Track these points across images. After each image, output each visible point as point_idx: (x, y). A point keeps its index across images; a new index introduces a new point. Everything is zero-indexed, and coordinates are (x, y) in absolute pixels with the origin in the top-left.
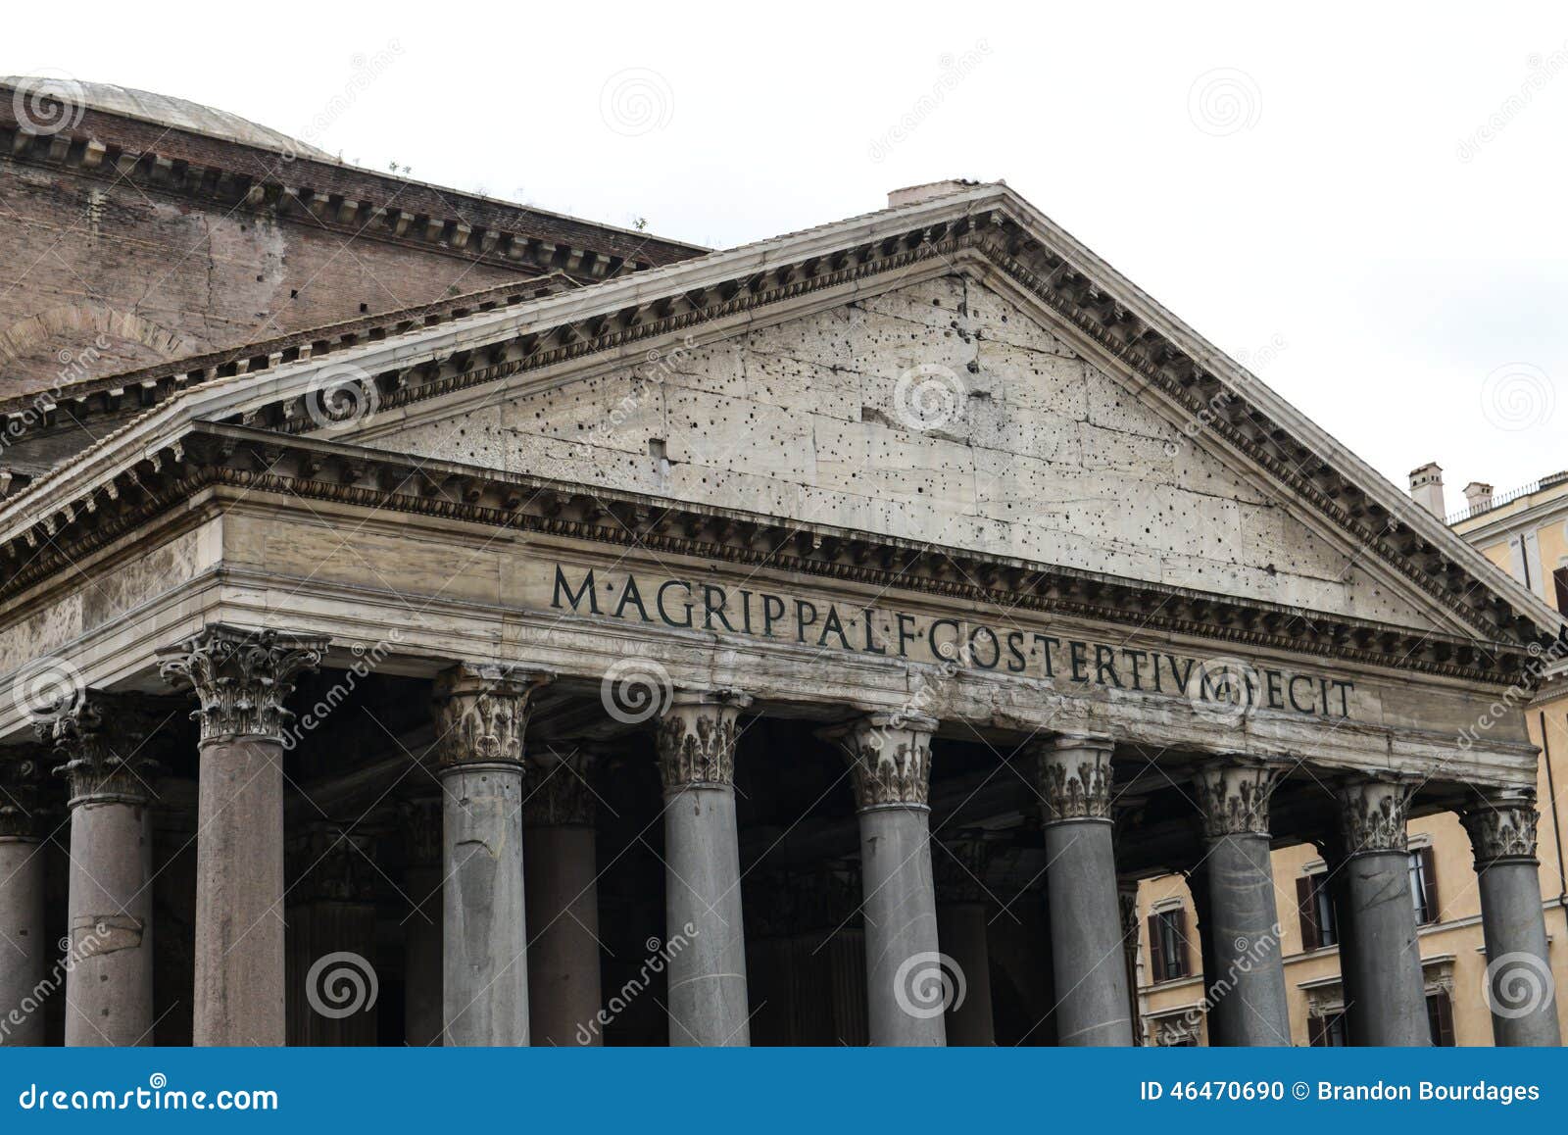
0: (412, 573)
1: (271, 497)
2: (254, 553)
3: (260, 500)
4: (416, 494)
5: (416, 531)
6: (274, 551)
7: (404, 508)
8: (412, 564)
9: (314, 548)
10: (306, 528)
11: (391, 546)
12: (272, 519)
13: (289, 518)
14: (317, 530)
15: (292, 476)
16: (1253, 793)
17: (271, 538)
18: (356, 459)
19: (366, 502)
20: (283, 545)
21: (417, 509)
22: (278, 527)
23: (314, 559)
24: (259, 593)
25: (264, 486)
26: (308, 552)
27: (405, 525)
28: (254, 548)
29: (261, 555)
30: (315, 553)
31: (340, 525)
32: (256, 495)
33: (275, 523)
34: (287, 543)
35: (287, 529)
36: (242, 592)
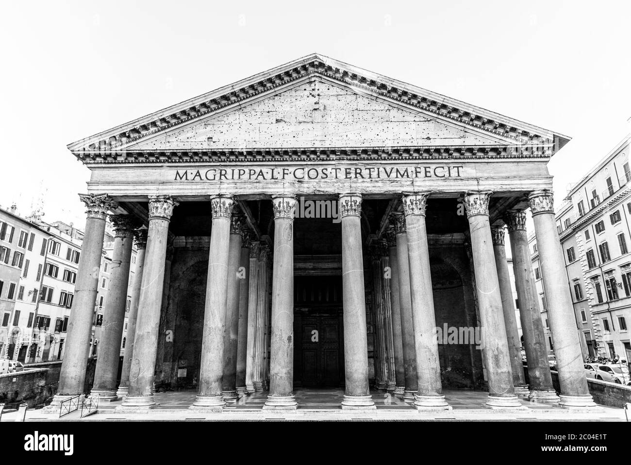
0: (138, 177)
2: (99, 178)
5: (138, 168)
6: (103, 177)
7: (133, 163)
10: (112, 171)
11: (133, 172)
12: (103, 170)
13: (107, 169)
16: (414, 202)
17: (103, 174)
19: (123, 163)
21: (136, 163)
22: (105, 172)
24: (97, 186)
27: (134, 167)
30: (113, 176)
31: (120, 169)
34: (107, 175)
36: (93, 187)
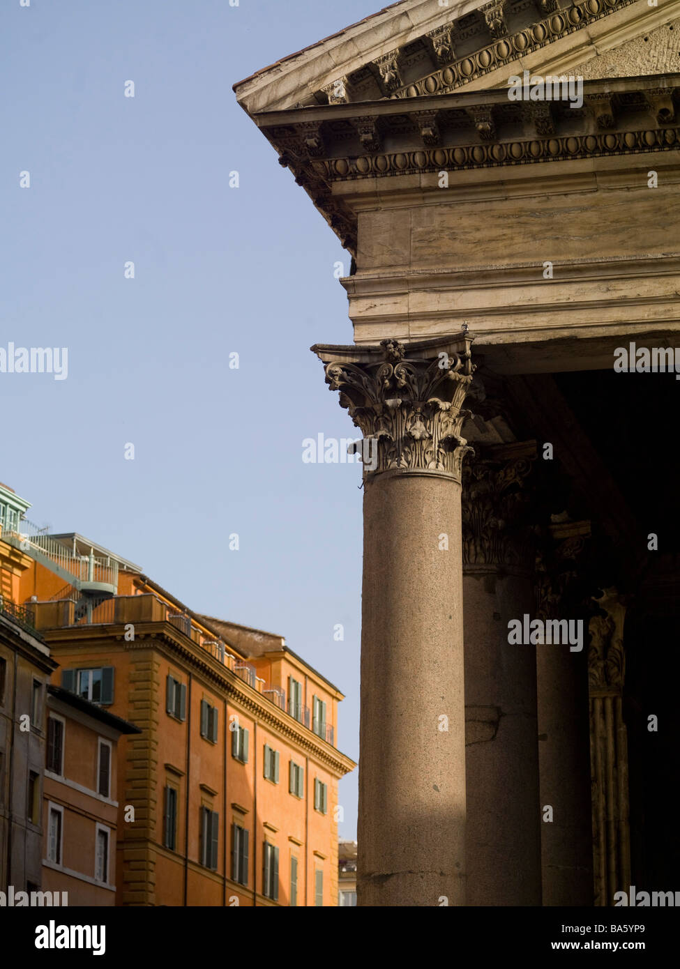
0: (617, 232)
1: (404, 182)
2: (396, 253)
3: (390, 188)
4: (592, 131)
5: (613, 178)
6: (424, 244)
7: (583, 153)
8: (617, 221)
9: (478, 230)
10: (467, 208)
11: (585, 204)
12: (420, 207)
13: (443, 200)
14: (482, 206)
15: (419, 149)
17: (420, 229)
18: (474, 108)
19: (527, 158)
20: (435, 235)
21: (604, 151)
22: (430, 215)
23: (478, 242)
24: (399, 299)
25: (392, 171)
26: (469, 237)
27: (594, 174)
28: (398, 247)
29: (406, 253)
30: (478, 235)
31: (511, 194)
32: (384, 184)
33: (425, 211)
34: (442, 231)
35: (441, 214)
36: (377, 301)
